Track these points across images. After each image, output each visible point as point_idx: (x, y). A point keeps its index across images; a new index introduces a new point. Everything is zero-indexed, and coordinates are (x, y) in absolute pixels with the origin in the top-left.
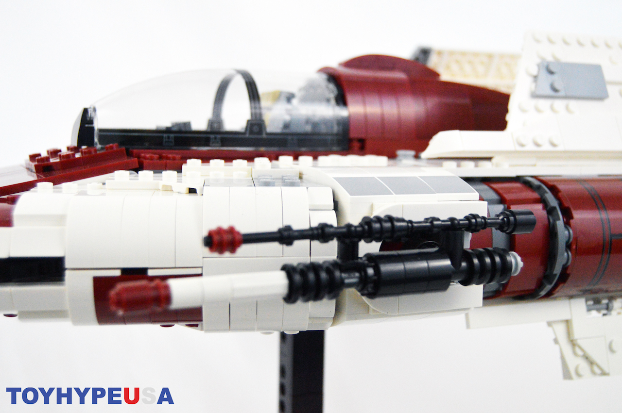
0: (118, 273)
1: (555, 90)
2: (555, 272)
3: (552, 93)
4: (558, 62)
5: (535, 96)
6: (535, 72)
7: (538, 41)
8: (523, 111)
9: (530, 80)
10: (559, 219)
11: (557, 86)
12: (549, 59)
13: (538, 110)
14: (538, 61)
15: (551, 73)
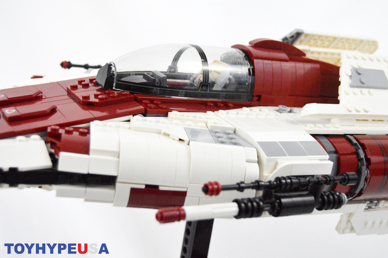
0: (143, 187)
1: (362, 83)
2: (356, 192)
3: (361, 85)
4: (361, 68)
5: (352, 86)
6: (350, 74)
7: (349, 58)
8: (347, 94)
9: (348, 78)
10: (364, 165)
11: (363, 81)
12: (356, 67)
13: (354, 94)
14: (351, 68)
15: (359, 74)
